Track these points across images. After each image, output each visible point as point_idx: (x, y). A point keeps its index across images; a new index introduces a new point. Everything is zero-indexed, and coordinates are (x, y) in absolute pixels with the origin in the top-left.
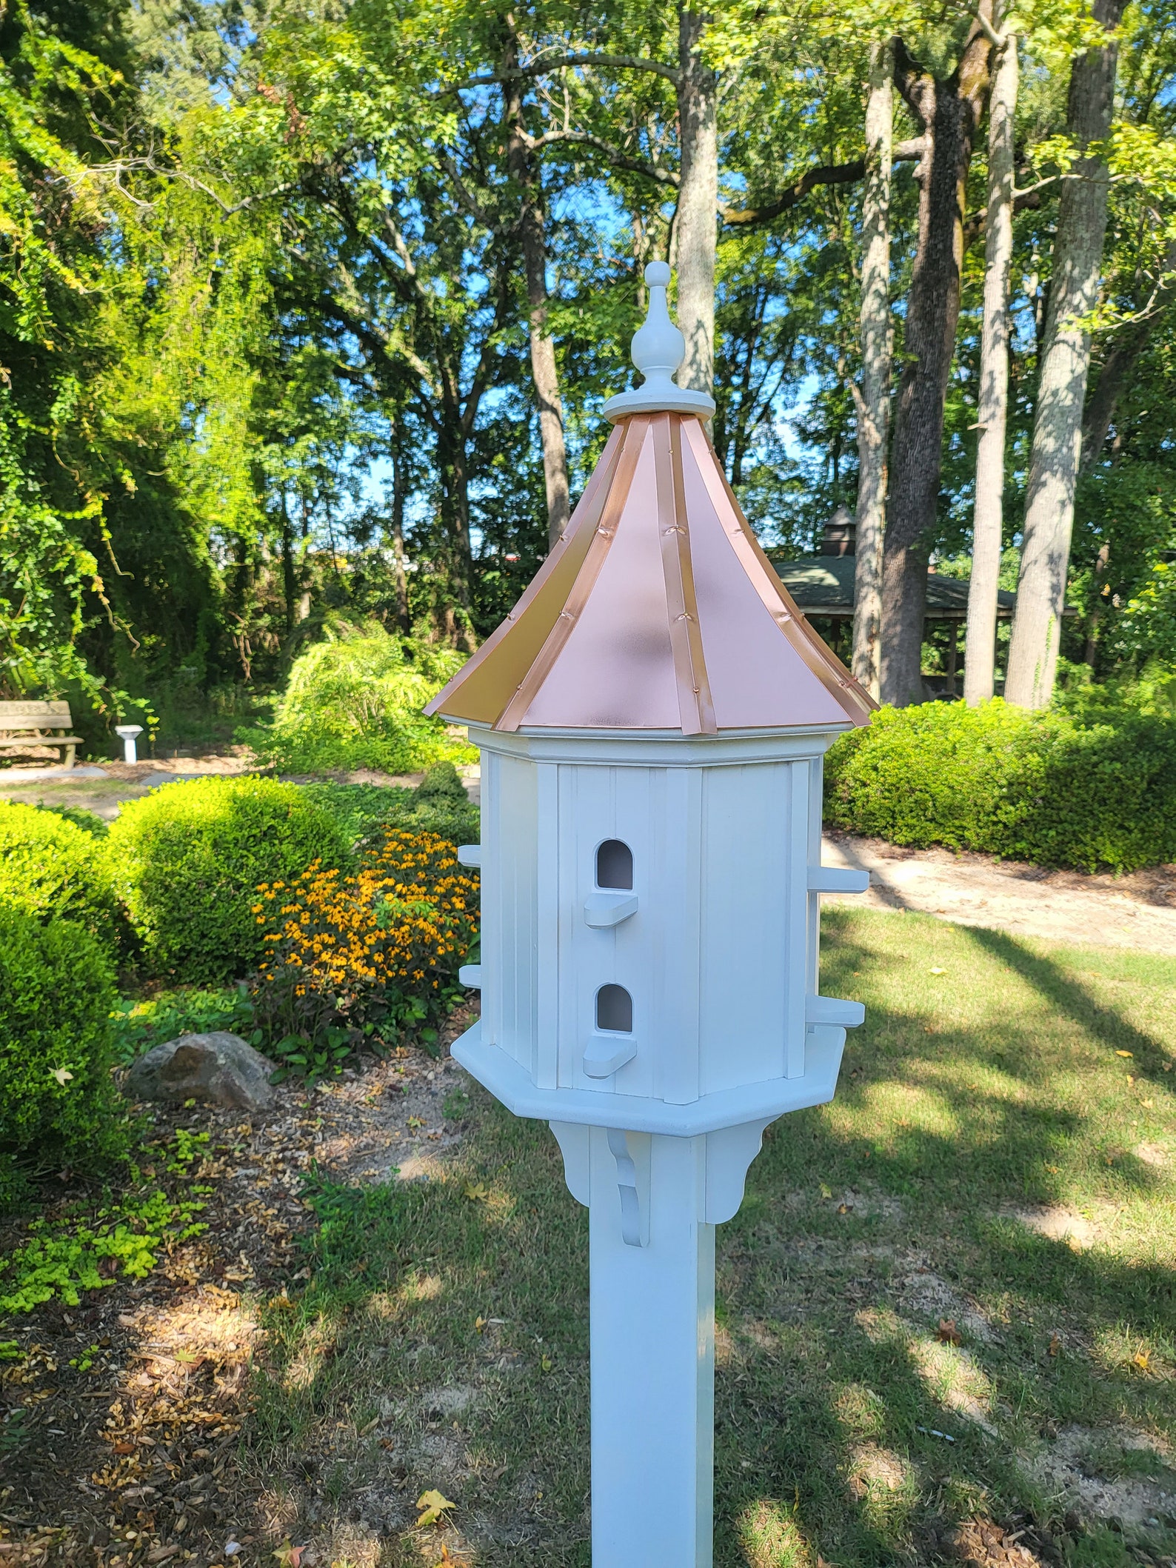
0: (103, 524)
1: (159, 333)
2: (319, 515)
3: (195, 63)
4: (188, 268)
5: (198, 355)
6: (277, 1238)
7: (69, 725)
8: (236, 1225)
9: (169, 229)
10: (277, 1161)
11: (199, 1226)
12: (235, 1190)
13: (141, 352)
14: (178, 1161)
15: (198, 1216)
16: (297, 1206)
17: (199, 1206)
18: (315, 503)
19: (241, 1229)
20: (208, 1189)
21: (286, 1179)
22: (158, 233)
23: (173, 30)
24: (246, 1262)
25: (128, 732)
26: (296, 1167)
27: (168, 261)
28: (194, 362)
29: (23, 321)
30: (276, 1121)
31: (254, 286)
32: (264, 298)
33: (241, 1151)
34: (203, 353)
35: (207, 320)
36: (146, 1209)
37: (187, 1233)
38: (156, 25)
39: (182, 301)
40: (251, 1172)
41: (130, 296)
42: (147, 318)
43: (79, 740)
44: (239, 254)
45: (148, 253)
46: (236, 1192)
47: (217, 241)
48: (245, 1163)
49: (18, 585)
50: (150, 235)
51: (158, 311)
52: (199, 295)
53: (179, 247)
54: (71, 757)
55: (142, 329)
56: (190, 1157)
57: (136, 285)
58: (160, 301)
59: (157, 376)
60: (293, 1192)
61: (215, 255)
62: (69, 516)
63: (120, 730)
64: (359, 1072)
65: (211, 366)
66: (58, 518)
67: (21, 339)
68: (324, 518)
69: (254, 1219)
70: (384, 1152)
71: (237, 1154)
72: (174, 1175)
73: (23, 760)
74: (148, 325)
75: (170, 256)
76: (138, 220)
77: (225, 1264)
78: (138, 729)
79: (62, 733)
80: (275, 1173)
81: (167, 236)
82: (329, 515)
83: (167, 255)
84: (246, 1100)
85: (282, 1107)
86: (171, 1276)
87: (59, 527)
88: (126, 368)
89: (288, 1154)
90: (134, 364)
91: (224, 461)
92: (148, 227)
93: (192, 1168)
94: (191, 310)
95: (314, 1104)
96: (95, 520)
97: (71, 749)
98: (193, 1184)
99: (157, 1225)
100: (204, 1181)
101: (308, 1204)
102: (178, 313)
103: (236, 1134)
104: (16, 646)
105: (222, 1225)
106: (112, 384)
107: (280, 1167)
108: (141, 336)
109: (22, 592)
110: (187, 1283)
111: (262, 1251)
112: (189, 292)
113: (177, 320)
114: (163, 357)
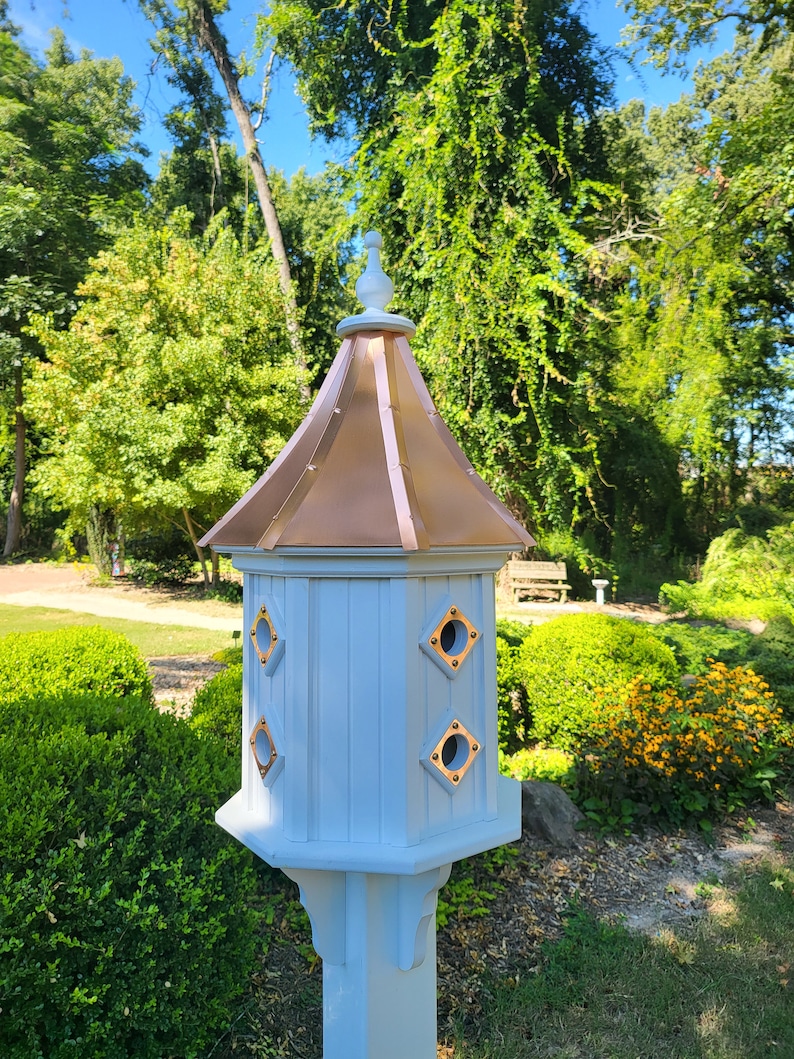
0: (595, 455)
1: (655, 334)
2: (763, 440)
3: (690, 166)
4: (676, 291)
5: (678, 344)
6: (533, 938)
7: (565, 578)
8: (509, 919)
9: (664, 271)
10: (556, 884)
11: (484, 910)
12: (519, 894)
13: (643, 348)
14: (492, 863)
15: (487, 903)
16: (557, 921)
17: (491, 897)
18: (761, 432)
19: (511, 922)
20: (503, 887)
21: (556, 899)
22: (658, 274)
23: (678, 151)
24: (504, 946)
25: (600, 584)
26: (566, 892)
27: (663, 289)
28: (674, 349)
29: (561, 341)
30: (566, 856)
31: (719, 294)
32: (725, 301)
33: (536, 869)
34: (682, 342)
35: (686, 321)
36: (457, 886)
37: (475, 912)
38: (666, 152)
39: (670, 313)
40: (535, 885)
41: (638, 315)
42: (648, 327)
43: (569, 587)
44: (710, 276)
45: (651, 287)
46: (519, 895)
47: (695, 271)
48: (534, 878)
49: (543, 494)
50: (653, 276)
51: (655, 321)
52: (682, 307)
53: (670, 279)
54: (564, 597)
55: (644, 334)
56: (500, 862)
57: (644, 307)
58: (656, 315)
59: (652, 361)
60: (558, 910)
61: (694, 280)
62: (574, 451)
63: (595, 582)
64: (643, 838)
65: (686, 350)
66: (568, 453)
67: (557, 351)
68: (766, 441)
69: (522, 919)
70: (638, 904)
71: (532, 870)
72: (486, 871)
73: (537, 598)
74: (649, 331)
75: (664, 286)
76: (646, 268)
77: (490, 943)
78: (606, 582)
79: (560, 582)
80: (551, 892)
81: (663, 275)
82: (770, 438)
83: (662, 286)
84: (550, 835)
85: (576, 848)
86: (452, 936)
87: (568, 458)
88: (633, 359)
89: (566, 881)
90: (638, 356)
91: (691, 410)
92: (651, 271)
93: (498, 869)
94: (676, 316)
95: (599, 853)
96: (590, 453)
97: (564, 593)
98: (495, 880)
99: (460, 899)
100: (503, 881)
101: (566, 922)
102: (667, 321)
103: (537, 856)
104: (539, 528)
105: (500, 915)
106: (625, 370)
107: (557, 889)
108: (645, 338)
109: (545, 497)
110: (461, 945)
111: (518, 943)
112: (675, 306)
113: (666, 325)
114: (656, 349)
